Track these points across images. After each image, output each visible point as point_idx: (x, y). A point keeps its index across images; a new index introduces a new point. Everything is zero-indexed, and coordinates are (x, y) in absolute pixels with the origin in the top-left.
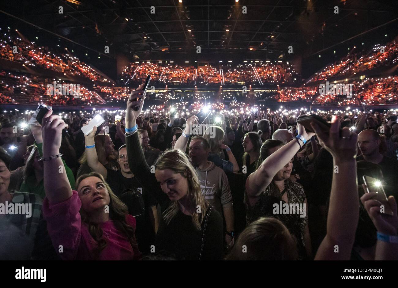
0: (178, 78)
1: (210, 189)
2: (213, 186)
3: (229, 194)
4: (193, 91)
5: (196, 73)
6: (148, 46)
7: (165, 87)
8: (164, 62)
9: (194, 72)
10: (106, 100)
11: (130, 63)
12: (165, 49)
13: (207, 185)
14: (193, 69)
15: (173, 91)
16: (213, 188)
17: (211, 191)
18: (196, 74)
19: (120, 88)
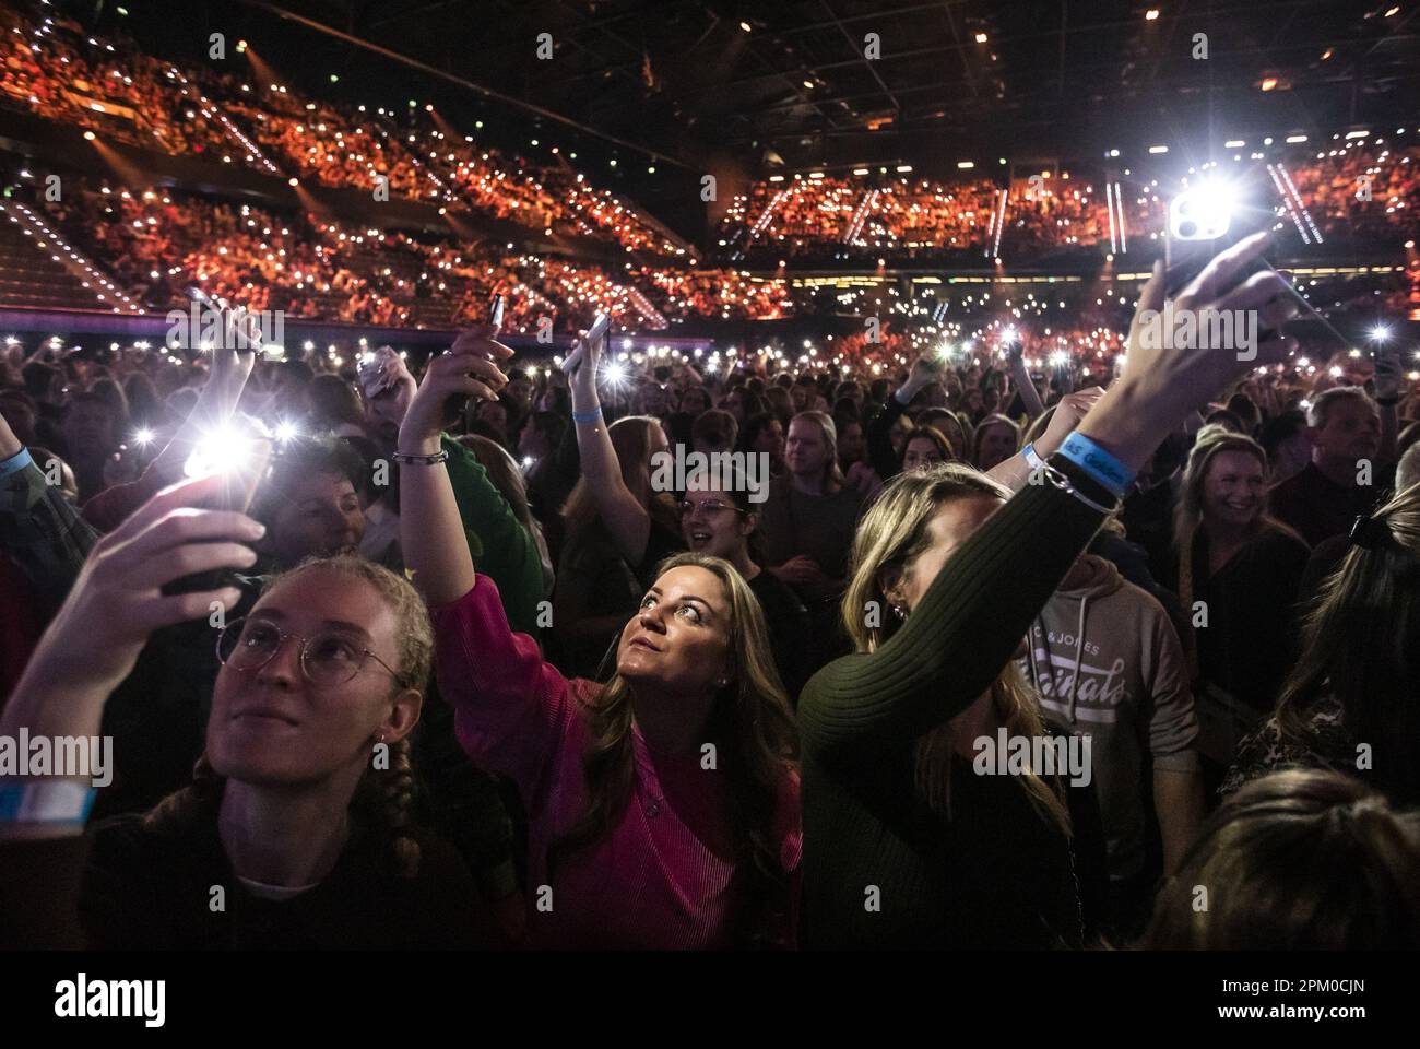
0: (930, 229)
1: (1101, 680)
2: (1116, 664)
3: (1184, 710)
4: (988, 280)
5: (1003, 206)
6: (815, 116)
7: (876, 266)
8: (874, 171)
9: (993, 202)
10: (667, 316)
11: (754, 184)
12: (880, 122)
13: (1084, 658)
14: (989, 191)
15: (907, 282)
16: (1114, 677)
17: (1106, 687)
18: (1002, 211)
19: (715, 272)
